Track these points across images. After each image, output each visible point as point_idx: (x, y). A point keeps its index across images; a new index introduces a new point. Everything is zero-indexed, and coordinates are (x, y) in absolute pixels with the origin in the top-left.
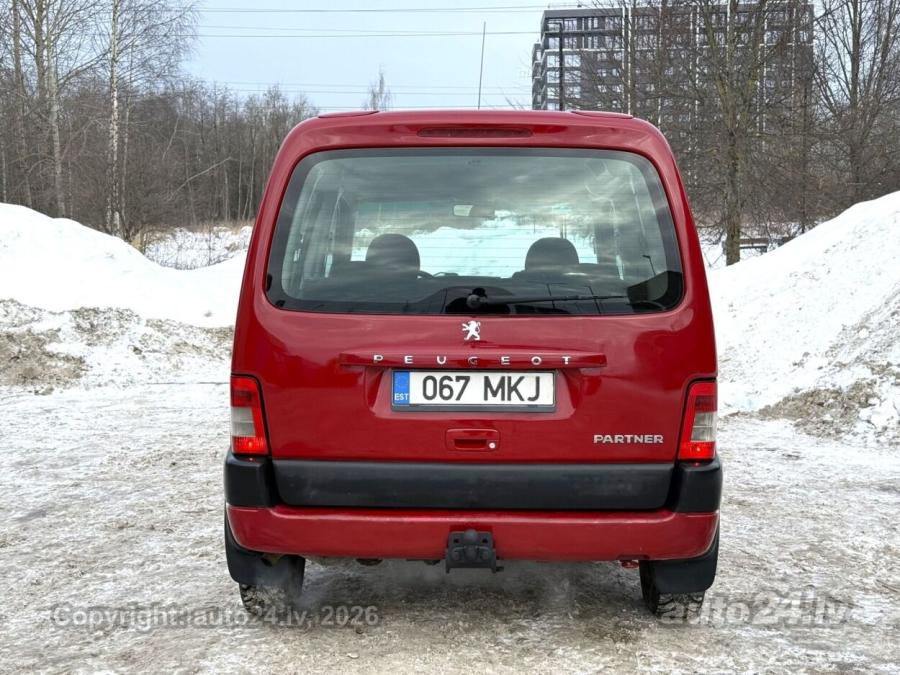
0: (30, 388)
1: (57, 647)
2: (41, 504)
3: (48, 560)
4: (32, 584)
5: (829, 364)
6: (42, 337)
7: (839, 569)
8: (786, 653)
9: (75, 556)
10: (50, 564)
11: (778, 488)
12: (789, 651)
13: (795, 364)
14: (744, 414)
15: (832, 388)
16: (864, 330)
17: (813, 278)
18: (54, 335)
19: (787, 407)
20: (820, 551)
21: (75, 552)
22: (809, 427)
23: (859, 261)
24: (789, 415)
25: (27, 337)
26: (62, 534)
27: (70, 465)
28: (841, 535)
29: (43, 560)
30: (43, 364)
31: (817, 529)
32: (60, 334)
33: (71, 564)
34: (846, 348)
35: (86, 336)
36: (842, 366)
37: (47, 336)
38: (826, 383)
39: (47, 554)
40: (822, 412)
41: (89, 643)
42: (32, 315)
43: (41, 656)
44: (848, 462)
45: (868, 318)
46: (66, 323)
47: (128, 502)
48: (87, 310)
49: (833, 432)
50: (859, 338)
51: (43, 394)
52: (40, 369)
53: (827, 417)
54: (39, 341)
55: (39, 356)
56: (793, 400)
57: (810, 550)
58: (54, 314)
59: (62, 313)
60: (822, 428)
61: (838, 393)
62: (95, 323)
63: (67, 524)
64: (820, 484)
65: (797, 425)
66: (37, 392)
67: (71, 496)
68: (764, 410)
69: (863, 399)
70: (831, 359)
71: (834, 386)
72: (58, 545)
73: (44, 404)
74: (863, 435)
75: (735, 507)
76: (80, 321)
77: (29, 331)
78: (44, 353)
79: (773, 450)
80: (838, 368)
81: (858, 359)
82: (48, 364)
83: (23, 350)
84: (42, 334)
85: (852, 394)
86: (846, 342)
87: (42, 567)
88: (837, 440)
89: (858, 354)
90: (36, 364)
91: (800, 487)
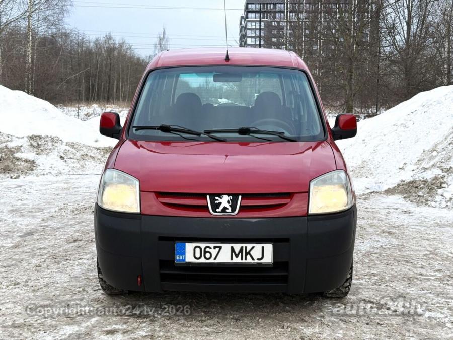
0: (8, 175)
1: (59, 296)
2: (29, 229)
3: (41, 255)
4: (37, 266)
5: (418, 168)
6: (13, 149)
7: (448, 263)
8: (435, 301)
9: (54, 253)
10: (43, 257)
11: (405, 226)
12: (436, 300)
13: (400, 169)
14: (377, 192)
15: (422, 180)
16: (435, 152)
17: (405, 127)
18: (19, 149)
19: (399, 189)
20: (436, 255)
21: (54, 252)
22: (411, 198)
23: (430, 118)
24: (400, 193)
25: (5, 149)
26: (44, 244)
27: (39, 212)
28: (444, 248)
29: (39, 255)
30: (14, 163)
31: (431, 245)
32: (22, 148)
33: (55, 257)
34: (426, 161)
35: (35, 149)
36: (425, 169)
37: (15, 149)
38: (419, 177)
39: (40, 252)
40: (418, 191)
41: (76, 294)
42: (7, 138)
43: (52, 300)
44: (435, 215)
45: (436, 146)
46: (25, 143)
47: (75, 229)
48: (35, 137)
49: (424, 201)
50: (432, 156)
51: (15, 178)
52: (12, 166)
53: (420, 194)
54: (11, 151)
55: (11, 159)
56: (402, 185)
57: (431, 254)
58: (19, 138)
59: (23, 137)
60: (418, 199)
61: (425, 182)
62: (40, 143)
63: (46, 239)
64: (425, 224)
65: (405, 198)
66: (11, 177)
67: (44, 226)
68: (387, 190)
69: (439, 185)
70: (418, 166)
71: (423, 178)
72: (45, 249)
73: (16, 183)
74: (439, 202)
75: (387, 234)
76: (32, 142)
77: (6, 146)
78: (14, 158)
79: (397, 209)
80: (423, 170)
81: (434, 166)
82: (16, 163)
83: (3, 156)
84: (13, 148)
85: (433, 182)
86: (425, 158)
87: (39, 258)
88: (426, 204)
89: (433, 163)
90: (10, 163)
91: (415, 225)
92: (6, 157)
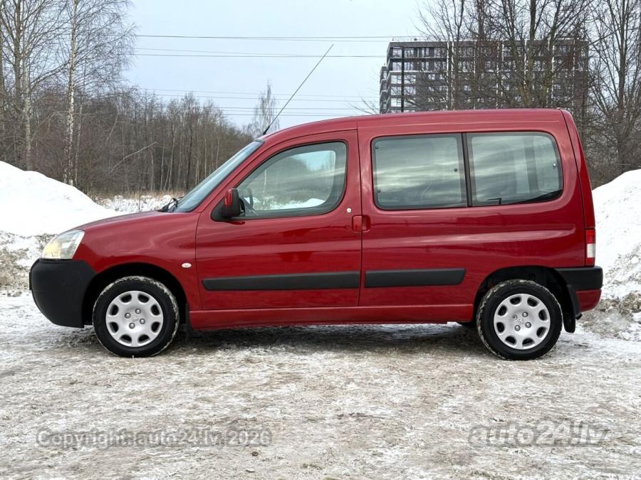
0: (4, 291)
1: (21, 461)
2: (11, 367)
3: (16, 404)
4: (4, 419)
5: (609, 283)
6: (14, 254)
7: (623, 420)
8: (586, 474)
9: (36, 401)
10: (17, 406)
11: (572, 366)
12: (588, 473)
15: (611, 298)
16: (635, 257)
18: (23, 253)
20: (608, 408)
21: (37, 399)
22: (594, 327)
23: (631, 208)
25: (3, 254)
26: (26, 387)
27: (33, 342)
28: (623, 398)
29: (12, 404)
30: (14, 275)
31: (604, 394)
32: (27, 252)
33: (34, 406)
34: (621, 271)
36: (619, 283)
37: (18, 253)
38: (607, 295)
39: (15, 400)
40: (604, 316)
41: (47, 458)
42: (7, 238)
43: (9, 466)
44: (625, 351)
45: (637, 249)
46: (33, 245)
47: (78, 367)
48: (48, 236)
49: (612, 331)
50: (631, 263)
51: (14, 296)
52: (12, 278)
53: (608, 320)
54: (13, 258)
55: (11, 268)
57: (600, 407)
58: (24, 238)
59: (30, 237)
60: (604, 328)
61: (616, 302)
63: (31, 380)
64: (605, 364)
66: (9, 295)
67: (34, 362)
69: (636, 306)
70: (610, 279)
71: (613, 297)
72: (24, 394)
73: (13, 303)
74: (635, 333)
75: (541, 378)
76: (43, 243)
77: (5, 250)
78: (15, 267)
79: (568, 342)
80: (615, 285)
81: (631, 279)
82: (19, 274)
84: (14, 252)
85: (627, 302)
86: (621, 267)
87: (11, 408)
88: (615, 336)
89: (631, 275)
90: (10, 275)
91: (589, 366)
92: (4, 265)
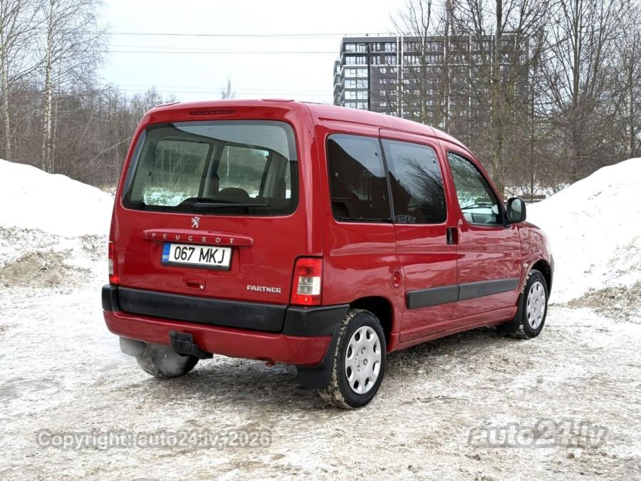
0: (56, 290)
5: (610, 271)
6: (60, 255)
11: (604, 349)
13: (585, 272)
14: (558, 305)
15: (619, 287)
16: (633, 249)
17: (588, 215)
18: (68, 253)
19: (588, 299)
22: (606, 312)
24: (590, 305)
25: (51, 255)
30: (62, 274)
32: (71, 252)
34: (621, 261)
35: (90, 254)
36: (622, 272)
37: (64, 253)
40: (614, 302)
42: (53, 240)
45: (634, 241)
46: (77, 245)
48: (89, 237)
49: (624, 315)
50: (630, 254)
51: (66, 294)
52: (61, 276)
53: (618, 306)
54: (59, 257)
55: (60, 268)
56: (592, 295)
58: (68, 239)
59: (74, 238)
60: (615, 313)
61: (624, 289)
62: (96, 245)
64: (630, 347)
65: (596, 311)
66: (61, 293)
68: (571, 302)
70: (612, 268)
71: (620, 285)
73: (70, 301)
76: (86, 243)
77: (52, 250)
78: (63, 266)
79: (588, 327)
80: (619, 274)
81: (632, 268)
82: (66, 273)
83: (48, 263)
84: (60, 253)
85: (635, 290)
86: (620, 257)
88: (627, 320)
89: (632, 264)
90: (58, 274)
92: (53, 265)
